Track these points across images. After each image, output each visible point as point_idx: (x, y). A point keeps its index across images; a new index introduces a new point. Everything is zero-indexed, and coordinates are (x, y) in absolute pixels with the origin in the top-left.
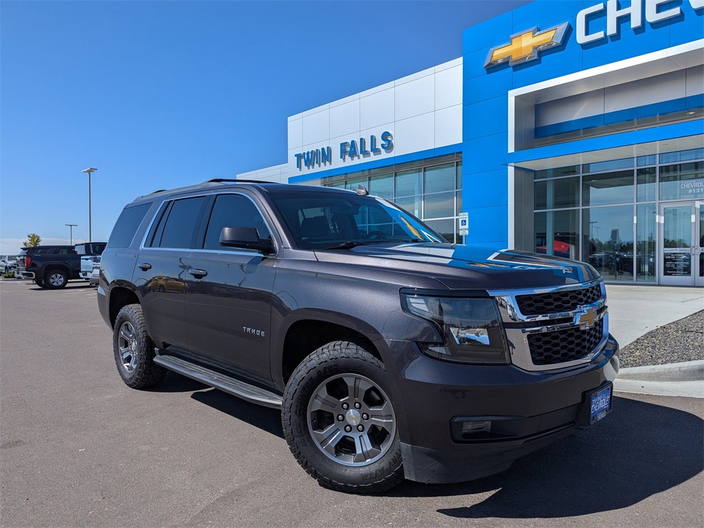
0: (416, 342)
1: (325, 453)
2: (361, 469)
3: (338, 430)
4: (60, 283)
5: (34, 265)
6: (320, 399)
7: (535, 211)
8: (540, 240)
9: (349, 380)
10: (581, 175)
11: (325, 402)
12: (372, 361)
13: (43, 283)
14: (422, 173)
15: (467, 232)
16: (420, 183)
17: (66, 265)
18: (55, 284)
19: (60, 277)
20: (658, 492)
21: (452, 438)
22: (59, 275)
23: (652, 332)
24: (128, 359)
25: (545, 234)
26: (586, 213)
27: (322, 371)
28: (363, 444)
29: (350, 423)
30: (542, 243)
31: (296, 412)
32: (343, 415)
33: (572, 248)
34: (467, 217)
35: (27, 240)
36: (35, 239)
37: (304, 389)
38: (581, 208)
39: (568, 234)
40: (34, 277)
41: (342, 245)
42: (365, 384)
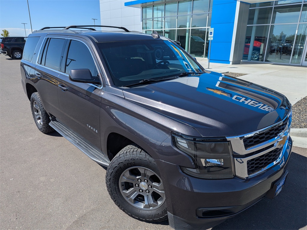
0: (180, 166)
1: (129, 202)
2: (147, 212)
3: (135, 191)
4: (19, 57)
5: (5, 47)
6: (126, 177)
7: (248, 25)
8: (247, 40)
9: (141, 170)
10: (274, 6)
11: (128, 178)
12: (154, 163)
13: (12, 56)
14: (192, 2)
15: (212, 39)
16: (190, 7)
17: (20, 47)
18: (17, 57)
19: (19, 54)
20: (302, 227)
21: (197, 215)
22: (18, 53)
23: (298, 102)
24: (39, 118)
25: (251, 37)
26: (272, 27)
27: (126, 164)
28: (149, 200)
29: (142, 188)
30: (248, 42)
31: (113, 182)
32: (138, 184)
33: (262, 45)
34: (213, 30)
35: (3, 33)
36: (6, 32)
37: (117, 172)
38: (270, 24)
39: (262, 37)
40: (7, 53)
41: (140, 82)
42: (150, 173)
